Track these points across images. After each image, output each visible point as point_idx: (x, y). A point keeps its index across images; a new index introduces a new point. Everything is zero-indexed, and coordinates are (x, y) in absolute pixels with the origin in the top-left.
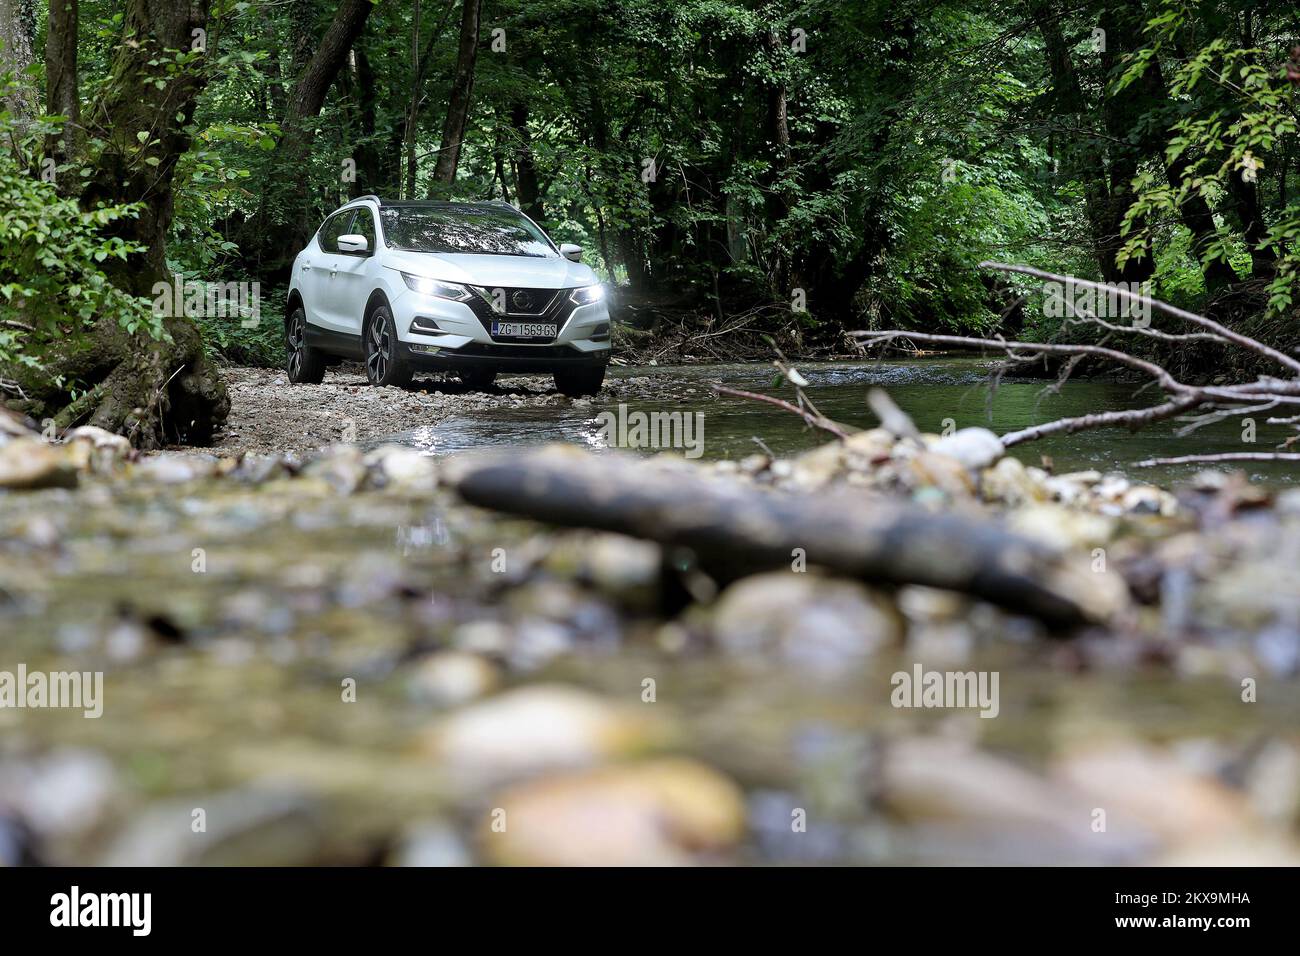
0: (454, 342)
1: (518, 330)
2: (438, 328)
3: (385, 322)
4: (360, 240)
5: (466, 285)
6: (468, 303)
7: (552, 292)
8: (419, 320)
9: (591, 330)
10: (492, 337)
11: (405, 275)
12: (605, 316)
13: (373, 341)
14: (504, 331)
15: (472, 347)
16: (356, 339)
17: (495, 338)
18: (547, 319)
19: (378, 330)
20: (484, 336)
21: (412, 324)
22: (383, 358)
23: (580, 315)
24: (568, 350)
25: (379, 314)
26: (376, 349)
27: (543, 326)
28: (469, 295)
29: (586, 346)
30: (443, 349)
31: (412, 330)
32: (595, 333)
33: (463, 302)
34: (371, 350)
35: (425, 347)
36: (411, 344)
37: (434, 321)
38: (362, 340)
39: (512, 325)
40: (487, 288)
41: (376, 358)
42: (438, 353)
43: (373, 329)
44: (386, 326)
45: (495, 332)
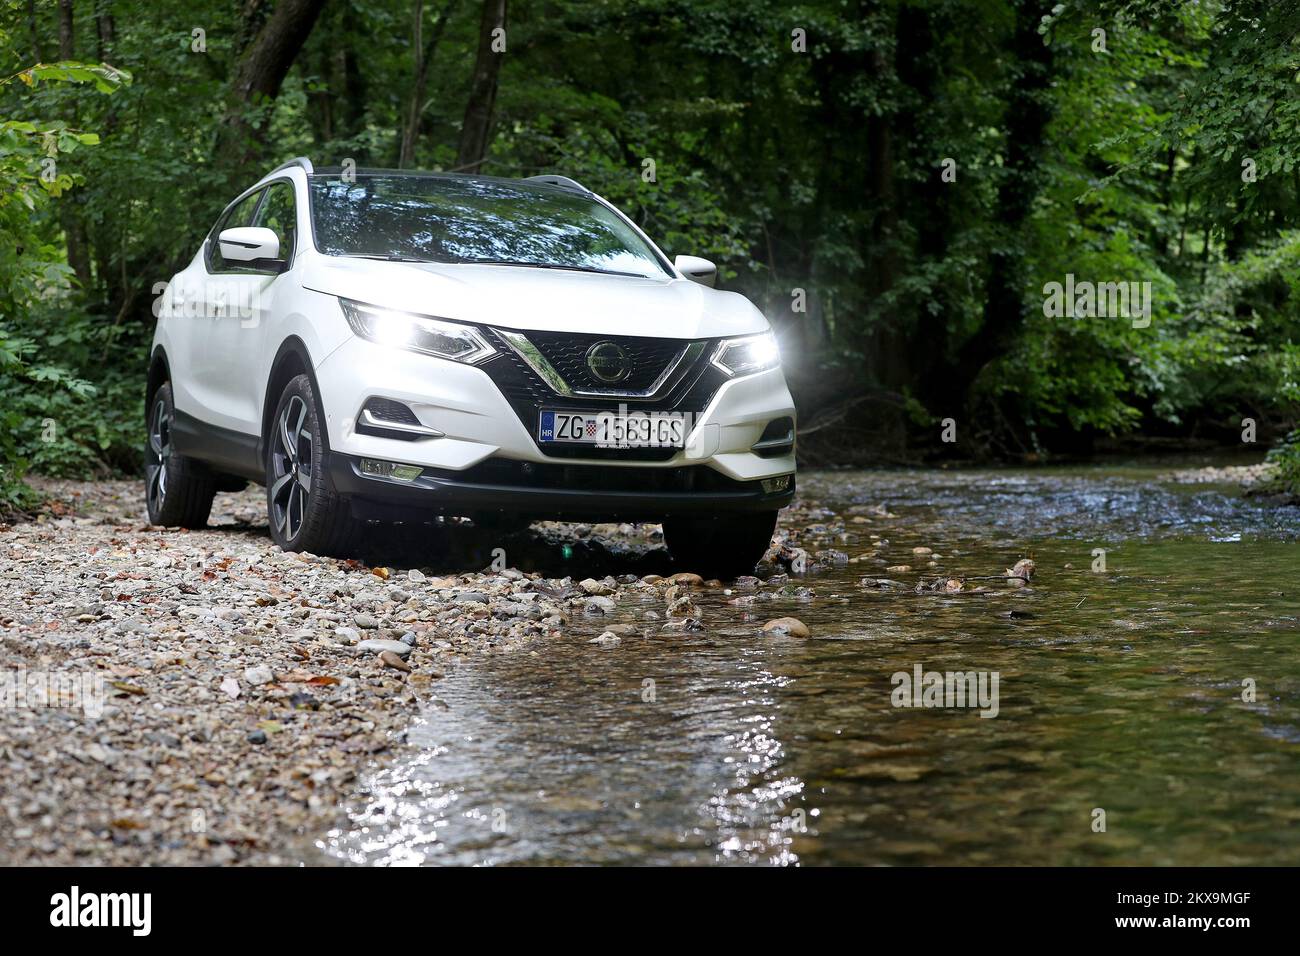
0: (455, 455)
2: (416, 422)
3: (304, 410)
4: (266, 239)
5: (484, 329)
6: (486, 366)
7: (675, 345)
8: (375, 404)
9: (759, 433)
10: (542, 447)
11: (348, 305)
12: (784, 401)
13: (282, 450)
14: (567, 432)
15: (494, 468)
16: (252, 444)
17: (547, 448)
18: (662, 405)
19: (292, 426)
20: (521, 442)
21: (361, 414)
22: (299, 487)
23: (735, 398)
24: (706, 475)
25: (296, 391)
26: (288, 469)
28: (489, 350)
29: (745, 467)
30: (429, 470)
31: (361, 428)
32: (763, 438)
33: (477, 365)
34: (278, 467)
35: (387, 465)
36: (358, 460)
37: (411, 406)
38: (261, 447)
39: (586, 417)
40: (531, 335)
41: (288, 485)
42: (418, 479)
43: (283, 424)
44: (307, 417)
45: (548, 433)
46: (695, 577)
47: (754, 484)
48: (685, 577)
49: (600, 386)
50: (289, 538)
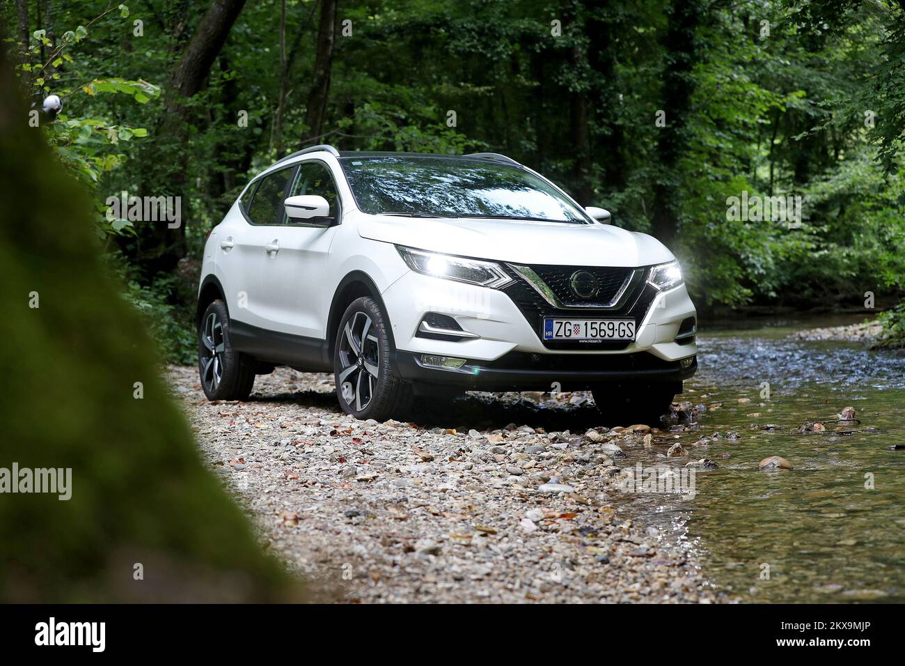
0: (490, 350)
1: (581, 330)
2: (460, 329)
3: (369, 322)
4: (320, 204)
5: (502, 264)
6: (507, 290)
7: (622, 272)
8: (431, 317)
9: (676, 328)
10: (544, 343)
11: (402, 250)
12: (688, 307)
13: (347, 346)
14: (562, 333)
15: (515, 358)
16: (317, 345)
17: (549, 344)
18: (618, 314)
19: (358, 331)
20: (532, 342)
21: (420, 324)
22: (366, 375)
24: (648, 358)
25: (360, 308)
26: (352, 359)
27: (616, 323)
28: (507, 279)
29: (672, 352)
30: (471, 362)
31: (420, 334)
32: (681, 332)
33: (500, 289)
34: (344, 360)
35: (439, 358)
36: (419, 355)
37: (455, 318)
38: (326, 346)
39: (573, 322)
40: (533, 267)
41: (355, 373)
42: (463, 367)
43: (349, 331)
44: (372, 326)
45: (549, 334)
46: (646, 427)
47: (677, 363)
48: (639, 427)
49: (580, 301)
50: (359, 408)
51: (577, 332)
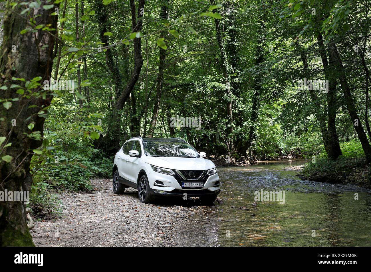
0: (169, 189)
2: (163, 184)
3: (145, 181)
4: (137, 152)
5: (173, 170)
6: (174, 176)
7: (201, 172)
8: (157, 181)
10: (182, 188)
11: (152, 166)
12: (218, 178)
13: (141, 186)
14: (186, 185)
15: (175, 191)
16: (135, 184)
18: (200, 181)
19: (143, 183)
20: (179, 187)
21: (155, 183)
22: (144, 193)
23: (211, 179)
24: (207, 191)
25: (143, 178)
26: (142, 189)
27: (199, 183)
28: (174, 173)
29: (212, 189)
30: (166, 191)
31: (155, 185)
32: (215, 184)
33: (172, 175)
34: (140, 189)
35: (159, 191)
36: (154, 190)
37: (162, 182)
38: (137, 185)
39: (189, 183)
40: (180, 171)
41: (142, 192)
42: (164, 193)
43: (141, 183)
44: (145, 182)
45: (183, 186)
46: (205, 206)
47: (214, 192)
48: (204, 206)
49: (191, 178)
50: (143, 200)
51: (190, 185)
